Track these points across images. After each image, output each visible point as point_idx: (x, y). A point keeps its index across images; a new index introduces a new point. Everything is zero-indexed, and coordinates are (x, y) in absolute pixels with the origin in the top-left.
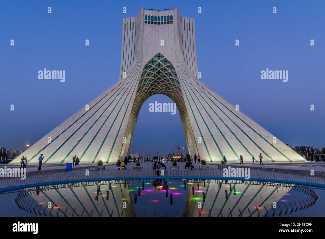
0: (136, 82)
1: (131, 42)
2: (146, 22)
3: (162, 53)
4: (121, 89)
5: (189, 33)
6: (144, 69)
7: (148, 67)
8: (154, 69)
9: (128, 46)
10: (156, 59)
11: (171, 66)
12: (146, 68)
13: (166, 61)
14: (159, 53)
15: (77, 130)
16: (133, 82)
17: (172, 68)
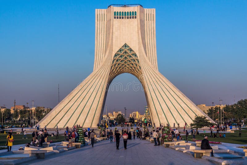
0: (108, 68)
1: (103, 31)
2: (115, 18)
3: (128, 44)
4: (98, 75)
5: (150, 23)
6: (114, 57)
7: (117, 55)
8: (122, 55)
9: (101, 35)
10: (123, 48)
11: (135, 54)
12: (116, 56)
13: (131, 50)
14: (126, 44)
15: (72, 106)
16: (106, 69)
17: (136, 56)
